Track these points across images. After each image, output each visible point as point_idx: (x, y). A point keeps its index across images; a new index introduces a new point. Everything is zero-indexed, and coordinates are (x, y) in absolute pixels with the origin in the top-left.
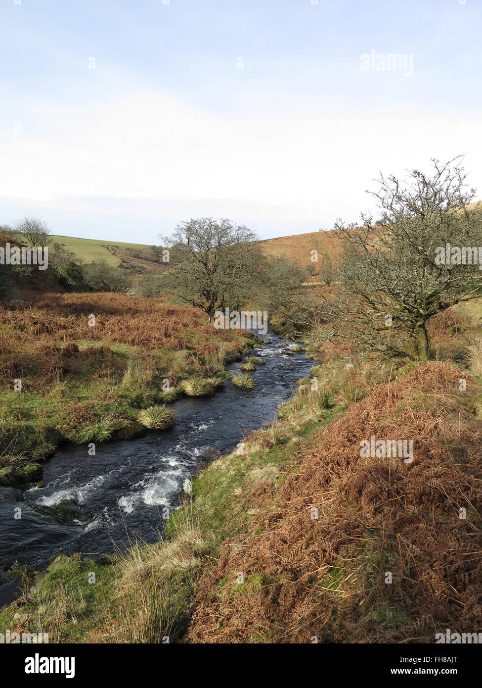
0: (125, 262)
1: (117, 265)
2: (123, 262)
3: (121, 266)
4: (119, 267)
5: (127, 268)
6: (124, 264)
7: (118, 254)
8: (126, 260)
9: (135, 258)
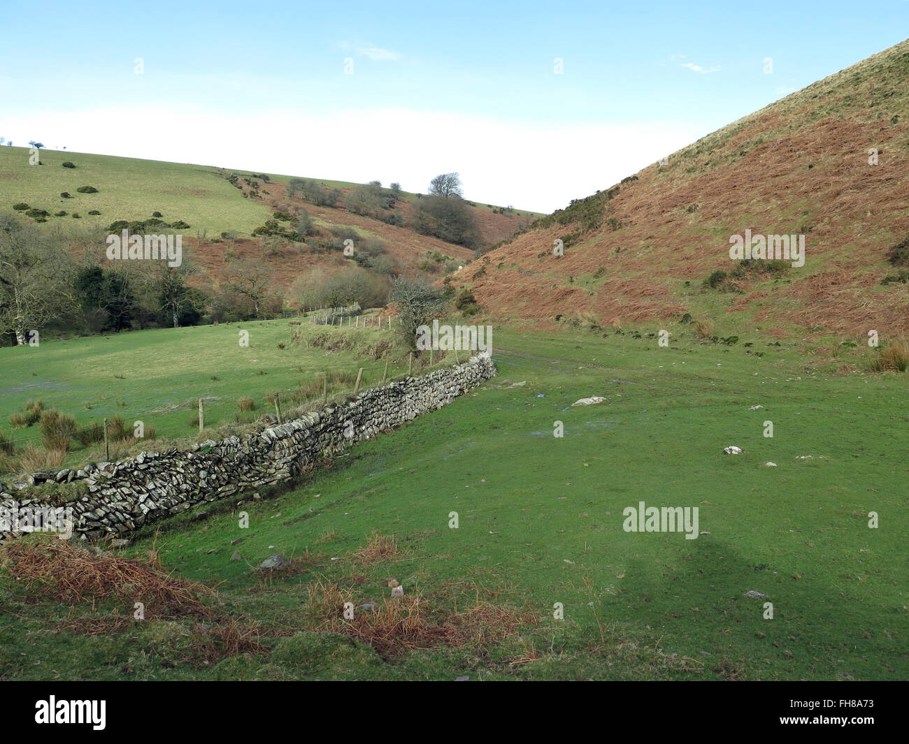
0: (285, 218)
1: (254, 227)
2: (278, 216)
3: (268, 230)
4: (260, 231)
5: (293, 237)
6: (282, 224)
7: (264, 196)
8: (291, 211)
9: (321, 209)
